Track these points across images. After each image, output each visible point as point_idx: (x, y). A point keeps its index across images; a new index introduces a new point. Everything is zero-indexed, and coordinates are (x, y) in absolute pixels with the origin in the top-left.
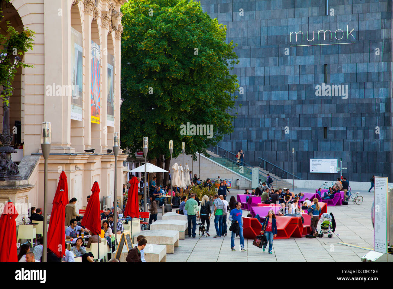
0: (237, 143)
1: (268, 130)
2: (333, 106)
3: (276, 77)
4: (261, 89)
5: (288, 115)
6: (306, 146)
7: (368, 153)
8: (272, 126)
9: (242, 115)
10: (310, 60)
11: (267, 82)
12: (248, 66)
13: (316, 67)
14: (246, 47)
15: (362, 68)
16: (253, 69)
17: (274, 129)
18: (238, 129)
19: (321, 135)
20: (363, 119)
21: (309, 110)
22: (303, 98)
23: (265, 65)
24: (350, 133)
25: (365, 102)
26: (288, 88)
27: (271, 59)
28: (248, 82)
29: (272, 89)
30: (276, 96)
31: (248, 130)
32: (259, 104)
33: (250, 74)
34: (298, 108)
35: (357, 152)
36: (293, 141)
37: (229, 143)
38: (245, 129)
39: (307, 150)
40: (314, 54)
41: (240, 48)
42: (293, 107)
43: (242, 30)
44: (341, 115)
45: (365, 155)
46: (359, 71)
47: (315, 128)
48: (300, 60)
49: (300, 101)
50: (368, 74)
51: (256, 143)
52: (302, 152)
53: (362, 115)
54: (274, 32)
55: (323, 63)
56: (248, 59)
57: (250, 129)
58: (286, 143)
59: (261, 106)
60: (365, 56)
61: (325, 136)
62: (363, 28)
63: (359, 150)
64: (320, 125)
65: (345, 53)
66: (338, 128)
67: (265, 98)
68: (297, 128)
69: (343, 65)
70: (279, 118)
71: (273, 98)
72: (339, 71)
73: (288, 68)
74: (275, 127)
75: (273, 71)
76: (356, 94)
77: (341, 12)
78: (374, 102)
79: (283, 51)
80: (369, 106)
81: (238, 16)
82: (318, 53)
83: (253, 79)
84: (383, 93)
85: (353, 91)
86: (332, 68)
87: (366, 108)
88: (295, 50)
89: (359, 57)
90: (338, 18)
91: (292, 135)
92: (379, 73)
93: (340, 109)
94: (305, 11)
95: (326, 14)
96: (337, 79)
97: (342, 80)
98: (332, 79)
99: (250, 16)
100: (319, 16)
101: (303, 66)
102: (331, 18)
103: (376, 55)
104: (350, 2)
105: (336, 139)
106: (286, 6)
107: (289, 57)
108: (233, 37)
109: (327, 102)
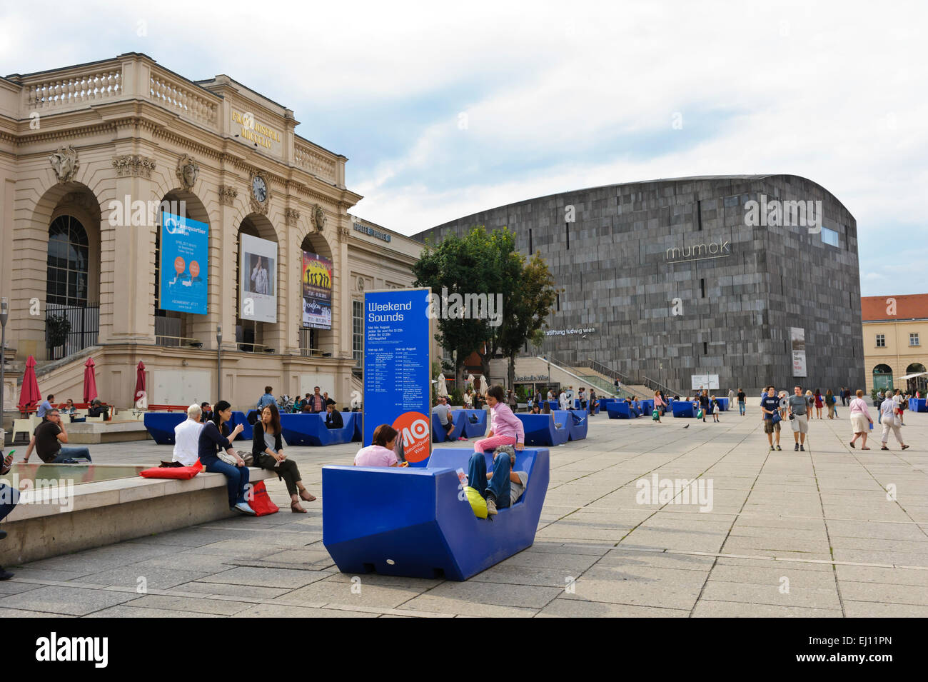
0: (622, 362)
1: (650, 348)
2: (712, 320)
3: (656, 294)
4: (643, 307)
5: (669, 332)
6: (687, 362)
7: (749, 367)
8: (654, 344)
10: (687, 275)
11: (648, 300)
12: (629, 285)
13: (692, 281)
14: (626, 267)
15: (738, 280)
16: (634, 288)
17: (656, 347)
18: (622, 349)
19: (702, 351)
20: (742, 332)
21: (691, 325)
23: (645, 284)
24: (729, 348)
25: (743, 314)
27: (650, 278)
28: (629, 301)
29: (653, 306)
30: (657, 314)
31: (631, 349)
32: (641, 322)
33: (631, 293)
34: (678, 324)
35: (737, 367)
36: (675, 358)
37: (615, 363)
38: (629, 348)
39: (688, 367)
40: (691, 269)
41: (621, 268)
43: (622, 251)
44: (720, 329)
45: (745, 369)
46: (735, 284)
47: (695, 344)
48: (678, 277)
50: (743, 286)
51: (640, 361)
52: (684, 369)
53: (740, 328)
54: (652, 250)
55: (700, 278)
56: (629, 279)
57: (634, 348)
58: (668, 361)
59: (643, 325)
60: (740, 268)
61: (706, 353)
62: (736, 241)
63: (738, 365)
64: (700, 340)
65: (721, 266)
66: (717, 343)
67: (647, 316)
68: (678, 345)
69: (719, 278)
70: (661, 335)
71: (654, 316)
72: (716, 285)
73: (666, 285)
74: (657, 344)
75: (653, 289)
76: (734, 307)
77: (714, 225)
78: (751, 314)
79: (662, 268)
80: (746, 318)
81: (618, 237)
82: (694, 268)
83: (634, 298)
84: (759, 305)
85: (730, 304)
86: (709, 283)
87: (745, 321)
88: (672, 268)
89: (735, 269)
90: (712, 232)
91: (674, 352)
92: (755, 285)
93: (719, 323)
94: (679, 227)
95: (700, 229)
96: (714, 293)
97: (719, 293)
98: (709, 293)
99: (629, 236)
100: (693, 231)
101: (682, 282)
102: (705, 232)
103: (750, 266)
104: (722, 215)
105: (716, 354)
106: (661, 224)
107: (667, 274)
108: (614, 258)
109: (706, 316)
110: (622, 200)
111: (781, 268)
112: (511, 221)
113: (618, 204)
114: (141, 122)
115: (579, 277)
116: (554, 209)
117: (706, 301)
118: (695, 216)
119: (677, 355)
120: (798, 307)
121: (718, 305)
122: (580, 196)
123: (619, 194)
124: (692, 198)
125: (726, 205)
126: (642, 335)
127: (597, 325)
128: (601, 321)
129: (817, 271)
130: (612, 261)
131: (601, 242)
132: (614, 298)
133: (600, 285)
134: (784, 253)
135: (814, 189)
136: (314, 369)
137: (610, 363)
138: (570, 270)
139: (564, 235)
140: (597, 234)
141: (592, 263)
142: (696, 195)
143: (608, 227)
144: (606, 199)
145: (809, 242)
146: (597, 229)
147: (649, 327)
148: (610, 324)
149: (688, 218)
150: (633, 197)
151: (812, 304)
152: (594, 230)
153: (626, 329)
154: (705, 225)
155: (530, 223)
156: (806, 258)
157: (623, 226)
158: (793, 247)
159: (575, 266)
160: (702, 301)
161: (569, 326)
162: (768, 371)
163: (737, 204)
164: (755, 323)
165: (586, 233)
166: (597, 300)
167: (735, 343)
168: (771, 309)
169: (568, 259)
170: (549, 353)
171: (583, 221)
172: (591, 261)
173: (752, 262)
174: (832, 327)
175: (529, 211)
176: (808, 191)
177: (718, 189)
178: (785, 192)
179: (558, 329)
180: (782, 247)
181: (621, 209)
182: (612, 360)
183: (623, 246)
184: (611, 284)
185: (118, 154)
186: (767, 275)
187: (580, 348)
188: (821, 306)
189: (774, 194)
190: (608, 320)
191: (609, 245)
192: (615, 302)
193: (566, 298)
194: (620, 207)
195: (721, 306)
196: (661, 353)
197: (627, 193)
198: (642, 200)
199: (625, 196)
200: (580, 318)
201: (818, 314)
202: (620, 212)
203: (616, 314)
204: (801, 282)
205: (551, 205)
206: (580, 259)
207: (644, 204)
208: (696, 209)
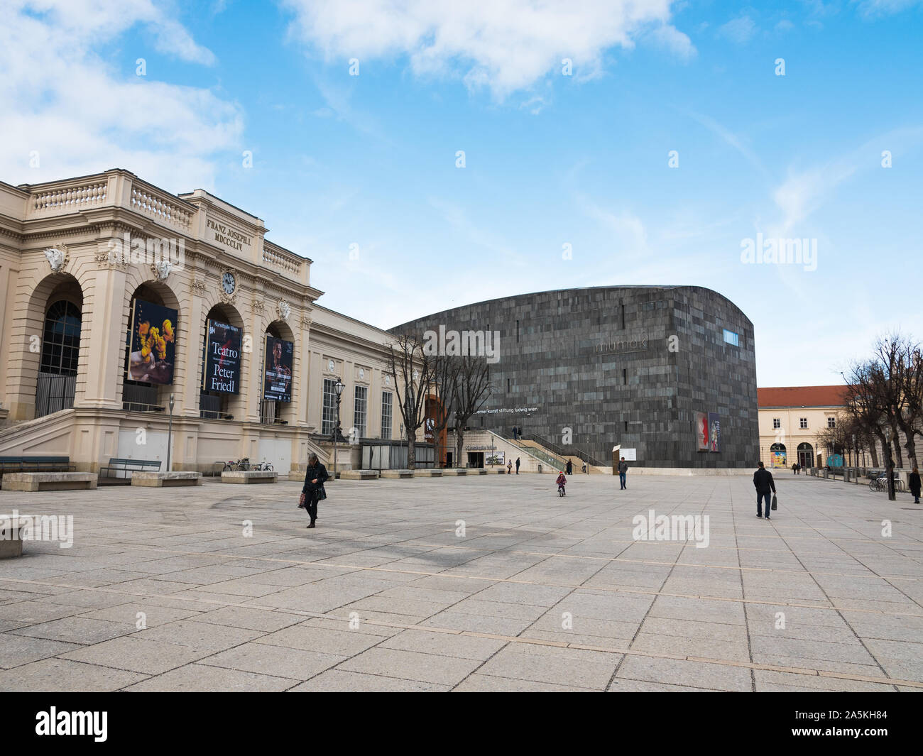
1: (582, 425)
2: (631, 404)
3: (588, 381)
4: (576, 392)
5: (597, 412)
6: (611, 438)
7: (660, 442)
8: (585, 422)
9: (562, 414)
10: (612, 366)
11: (581, 386)
12: (566, 373)
13: (617, 371)
14: (564, 358)
15: (653, 371)
16: (570, 375)
17: (586, 424)
19: (623, 429)
20: (655, 414)
21: (615, 407)
22: (608, 398)
23: (579, 371)
24: (645, 428)
25: (656, 399)
26: (596, 390)
27: (583, 367)
28: (566, 386)
29: (585, 390)
30: (588, 397)
32: (575, 403)
33: (567, 380)
34: (605, 405)
35: (651, 442)
36: (602, 434)
39: (612, 441)
40: (615, 361)
41: (560, 359)
42: (601, 405)
43: (561, 344)
44: (638, 411)
45: (657, 444)
46: (651, 374)
47: (618, 423)
48: (605, 367)
49: (606, 400)
50: (657, 376)
52: (608, 443)
53: (654, 411)
54: (585, 344)
55: (623, 368)
56: (566, 368)
58: (596, 436)
59: (576, 406)
60: (655, 361)
61: (626, 429)
62: (651, 338)
64: (622, 420)
65: (639, 359)
66: (635, 423)
67: (579, 399)
68: (604, 423)
69: (638, 369)
70: (591, 415)
71: (586, 399)
72: (635, 374)
73: (596, 373)
75: (584, 376)
76: (649, 393)
77: (635, 326)
78: (663, 399)
79: (592, 360)
80: (659, 402)
81: (558, 333)
82: (618, 360)
83: (570, 384)
84: (669, 392)
85: (646, 390)
86: (630, 372)
87: (657, 405)
88: (601, 358)
89: (650, 362)
90: (633, 331)
91: (601, 429)
92: (666, 375)
93: (637, 406)
94: (607, 326)
95: (624, 328)
96: (634, 381)
97: (638, 382)
98: (630, 380)
99: (567, 333)
100: (618, 330)
101: (608, 371)
102: (627, 331)
103: (663, 360)
104: (641, 318)
105: (634, 432)
106: (593, 324)
107: (596, 365)
108: (555, 350)
109: (628, 400)
110: (562, 303)
111: (688, 362)
112: (473, 318)
113: (559, 306)
114: (119, 225)
115: (526, 364)
116: (507, 309)
117: (627, 387)
118: (619, 318)
119: (603, 432)
120: (703, 395)
121: (636, 391)
122: (528, 299)
123: (560, 298)
124: (617, 302)
125: (645, 309)
126: (575, 414)
127: (539, 405)
128: (543, 402)
129: (719, 365)
130: (553, 353)
131: (545, 337)
132: (554, 383)
133: (542, 372)
134: (691, 350)
135: (718, 299)
136: (273, 435)
137: (549, 437)
138: (519, 359)
139: (515, 330)
140: (542, 331)
141: (537, 354)
142: (621, 300)
143: (550, 325)
144: (549, 302)
145: (713, 342)
146: (542, 326)
147: (582, 408)
148: (551, 404)
149: (614, 319)
150: (570, 301)
151: (715, 392)
152: (539, 327)
153: (563, 409)
154: (628, 325)
155: (488, 319)
156: (710, 354)
157: (562, 324)
158: (699, 345)
159: (523, 356)
160: (624, 388)
161: (517, 406)
162: (675, 446)
163: (653, 308)
164: (666, 406)
165: (532, 330)
166: (540, 384)
167: (649, 422)
168: (679, 395)
169: (517, 350)
170: (500, 428)
171: (530, 319)
172: (535, 352)
173: (664, 357)
174: (732, 412)
175: (488, 310)
176: (712, 300)
177: (639, 296)
178: (693, 300)
179: (508, 408)
180: (690, 345)
181: (560, 310)
182: (550, 434)
183: (562, 341)
184: (551, 371)
185: (100, 251)
186: (676, 367)
187: (525, 424)
188: (722, 393)
189: (683, 301)
190: (549, 401)
191: (551, 339)
192: (554, 386)
193: (515, 383)
194: (560, 309)
195: (639, 392)
196: (590, 430)
197: (566, 297)
198: (578, 304)
199: (564, 300)
200: (526, 399)
201: (720, 400)
202: (560, 313)
203: (555, 396)
204: (705, 374)
205: (505, 305)
206: (527, 350)
207: (579, 307)
208: (620, 312)
